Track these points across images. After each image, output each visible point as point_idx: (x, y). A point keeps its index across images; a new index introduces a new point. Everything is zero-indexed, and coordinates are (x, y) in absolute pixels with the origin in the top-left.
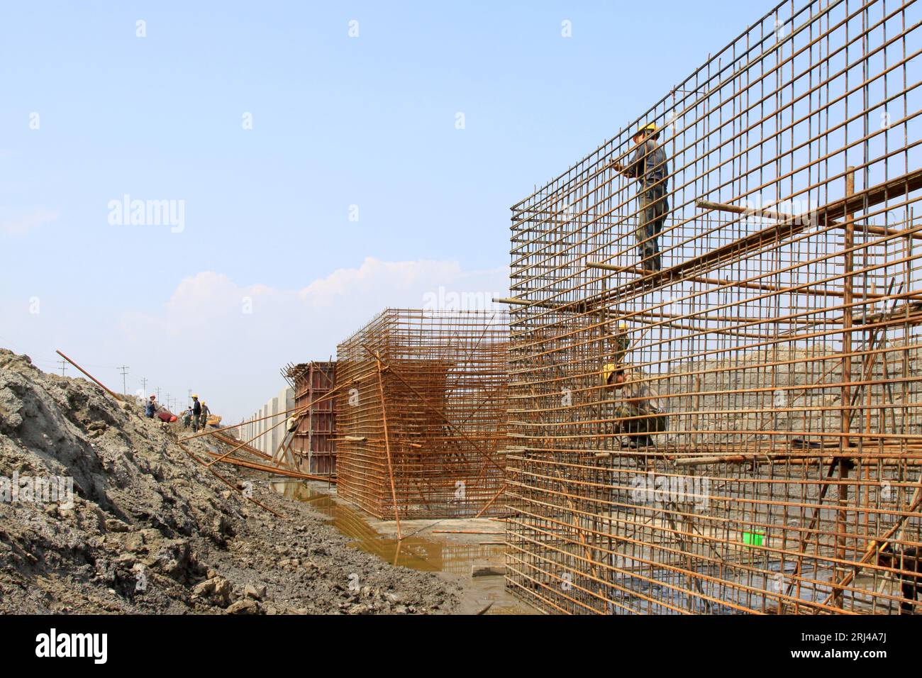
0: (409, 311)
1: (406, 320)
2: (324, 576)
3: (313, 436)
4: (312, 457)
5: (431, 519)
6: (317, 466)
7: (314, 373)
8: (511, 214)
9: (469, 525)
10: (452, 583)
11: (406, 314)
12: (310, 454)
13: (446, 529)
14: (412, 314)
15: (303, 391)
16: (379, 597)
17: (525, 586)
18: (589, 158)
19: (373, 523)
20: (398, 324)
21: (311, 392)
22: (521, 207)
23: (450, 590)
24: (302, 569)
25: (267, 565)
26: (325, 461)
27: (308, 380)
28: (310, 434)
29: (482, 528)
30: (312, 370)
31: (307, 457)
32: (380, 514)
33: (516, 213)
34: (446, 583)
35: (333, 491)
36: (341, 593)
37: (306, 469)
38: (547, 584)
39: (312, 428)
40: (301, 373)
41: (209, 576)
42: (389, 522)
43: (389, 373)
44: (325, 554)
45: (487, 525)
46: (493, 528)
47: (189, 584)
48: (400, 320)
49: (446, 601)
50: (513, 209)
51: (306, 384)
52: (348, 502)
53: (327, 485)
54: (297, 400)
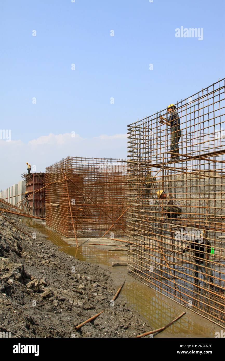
0: (77, 158)
1: (76, 161)
2: (60, 268)
3: (34, 201)
4: (34, 209)
5: (85, 238)
6: (36, 212)
7: (35, 177)
8: (127, 128)
9: (101, 241)
10: (107, 270)
11: (76, 159)
12: (33, 208)
13: (93, 243)
14: (78, 159)
15: (30, 183)
16: (84, 279)
17: (135, 272)
18: (163, 111)
19: (65, 239)
20: (73, 162)
21: (34, 184)
22: (132, 126)
23: (107, 273)
24: (51, 265)
25: (39, 264)
26: (40, 211)
27: (32, 179)
28: (33, 200)
29: (106, 242)
30: (34, 176)
31: (32, 209)
32: (66, 235)
33: (129, 128)
34: (104, 270)
35: (44, 223)
36: (70, 277)
37: (32, 213)
38: (143, 271)
39: (34, 198)
40: (30, 177)
41: (32, 279)
42: (70, 239)
43: (69, 181)
44: (55, 256)
45: (108, 241)
46: (110, 243)
47: (25, 283)
48: (74, 161)
49: (108, 279)
50: (128, 126)
51: (31, 181)
52: (51, 229)
53: (41, 220)
54: (27, 186)
